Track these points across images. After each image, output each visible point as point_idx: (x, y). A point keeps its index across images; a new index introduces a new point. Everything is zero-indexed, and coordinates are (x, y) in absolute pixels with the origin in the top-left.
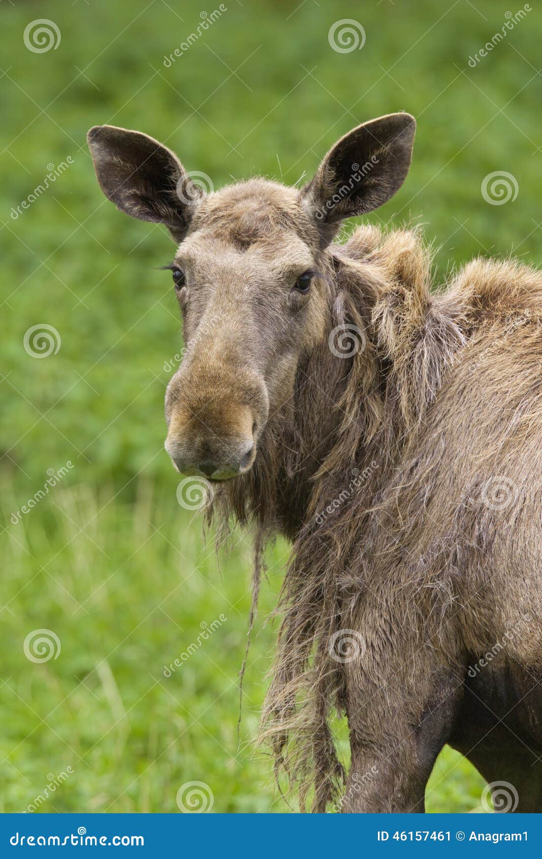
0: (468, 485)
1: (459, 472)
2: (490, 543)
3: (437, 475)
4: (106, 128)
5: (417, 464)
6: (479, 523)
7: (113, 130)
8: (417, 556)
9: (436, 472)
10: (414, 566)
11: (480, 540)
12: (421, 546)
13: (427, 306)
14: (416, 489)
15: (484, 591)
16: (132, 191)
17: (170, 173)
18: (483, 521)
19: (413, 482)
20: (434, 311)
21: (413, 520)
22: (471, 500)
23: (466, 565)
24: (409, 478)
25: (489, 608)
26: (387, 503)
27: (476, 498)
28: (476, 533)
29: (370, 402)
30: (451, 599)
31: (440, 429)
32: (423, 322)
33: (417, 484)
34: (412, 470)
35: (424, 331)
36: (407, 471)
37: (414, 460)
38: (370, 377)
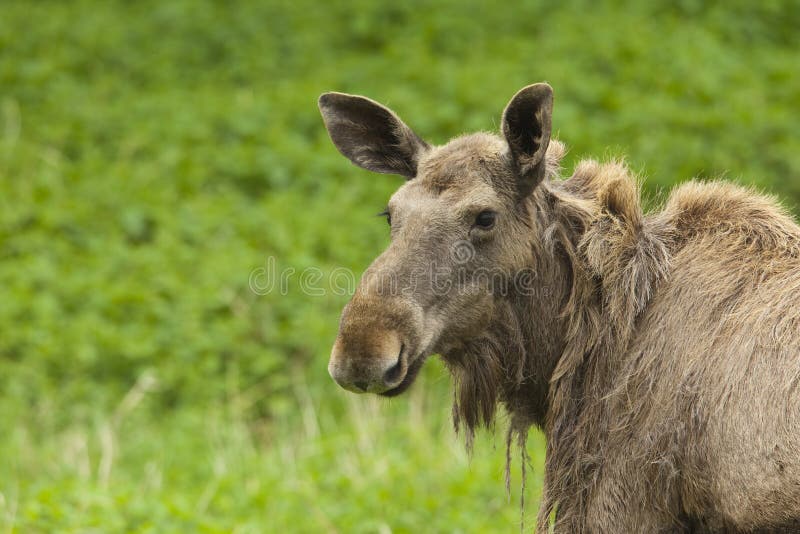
0: (685, 374)
1: (678, 362)
2: (705, 424)
3: (660, 364)
4: (333, 95)
5: (642, 355)
6: (695, 408)
7: (338, 96)
8: (645, 434)
9: (658, 363)
10: (642, 441)
11: (696, 421)
12: (648, 425)
13: (639, 228)
14: (643, 376)
15: (701, 464)
16: (365, 147)
17: (391, 129)
18: (699, 405)
19: (639, 371)
20: (645, 231)
21: (640, 403)
22: (688, 388)
23: (685, 441)
24: (636, 367)
25: (707, 479)
26: (618, 390)
27: (692, 385)
28: (693, 416)
29: (592, 314)
30: (674, 473)
31: (661, 326)
32: (635, 243)
33: (643, 372)
34: (638, 360)
35: (635, 250)
36: (634, 362)
37: (640, 352)
38: (587, 293)
